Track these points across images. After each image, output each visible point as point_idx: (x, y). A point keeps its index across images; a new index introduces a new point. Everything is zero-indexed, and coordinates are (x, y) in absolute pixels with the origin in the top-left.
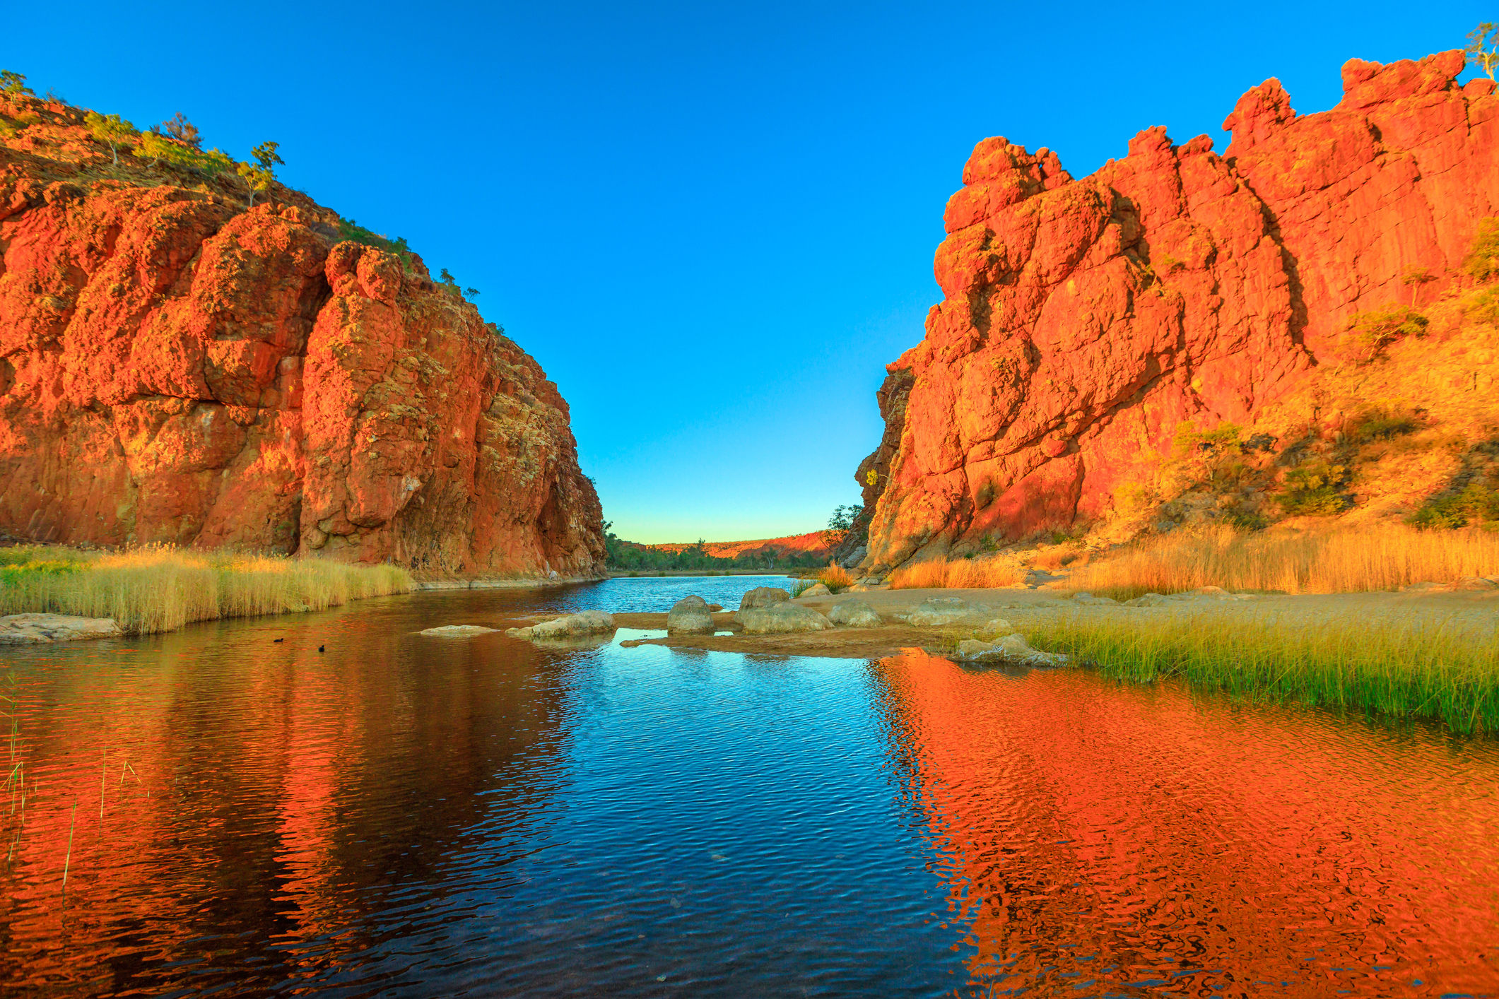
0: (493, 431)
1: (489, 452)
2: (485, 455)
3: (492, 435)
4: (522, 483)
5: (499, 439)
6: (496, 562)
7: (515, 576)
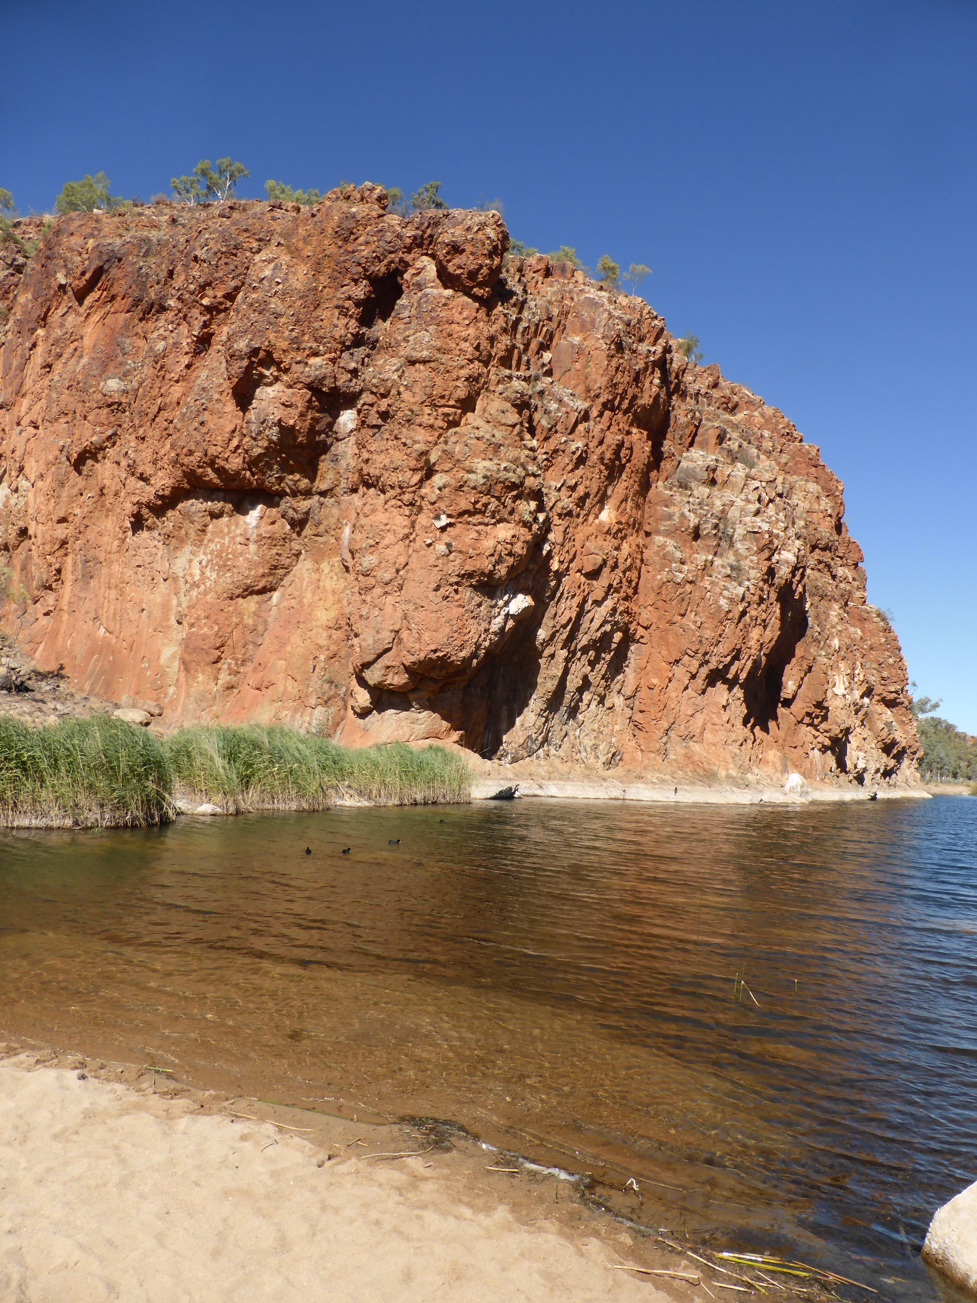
0: (672, 510)
1: (663, 547)
2: (657, 553)
3: (670, 517)
4: (723, 602)
5: (681, 522)
6: (677, 751)
7: (709, 777)
